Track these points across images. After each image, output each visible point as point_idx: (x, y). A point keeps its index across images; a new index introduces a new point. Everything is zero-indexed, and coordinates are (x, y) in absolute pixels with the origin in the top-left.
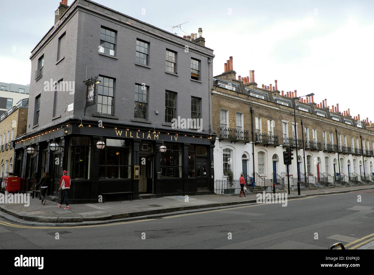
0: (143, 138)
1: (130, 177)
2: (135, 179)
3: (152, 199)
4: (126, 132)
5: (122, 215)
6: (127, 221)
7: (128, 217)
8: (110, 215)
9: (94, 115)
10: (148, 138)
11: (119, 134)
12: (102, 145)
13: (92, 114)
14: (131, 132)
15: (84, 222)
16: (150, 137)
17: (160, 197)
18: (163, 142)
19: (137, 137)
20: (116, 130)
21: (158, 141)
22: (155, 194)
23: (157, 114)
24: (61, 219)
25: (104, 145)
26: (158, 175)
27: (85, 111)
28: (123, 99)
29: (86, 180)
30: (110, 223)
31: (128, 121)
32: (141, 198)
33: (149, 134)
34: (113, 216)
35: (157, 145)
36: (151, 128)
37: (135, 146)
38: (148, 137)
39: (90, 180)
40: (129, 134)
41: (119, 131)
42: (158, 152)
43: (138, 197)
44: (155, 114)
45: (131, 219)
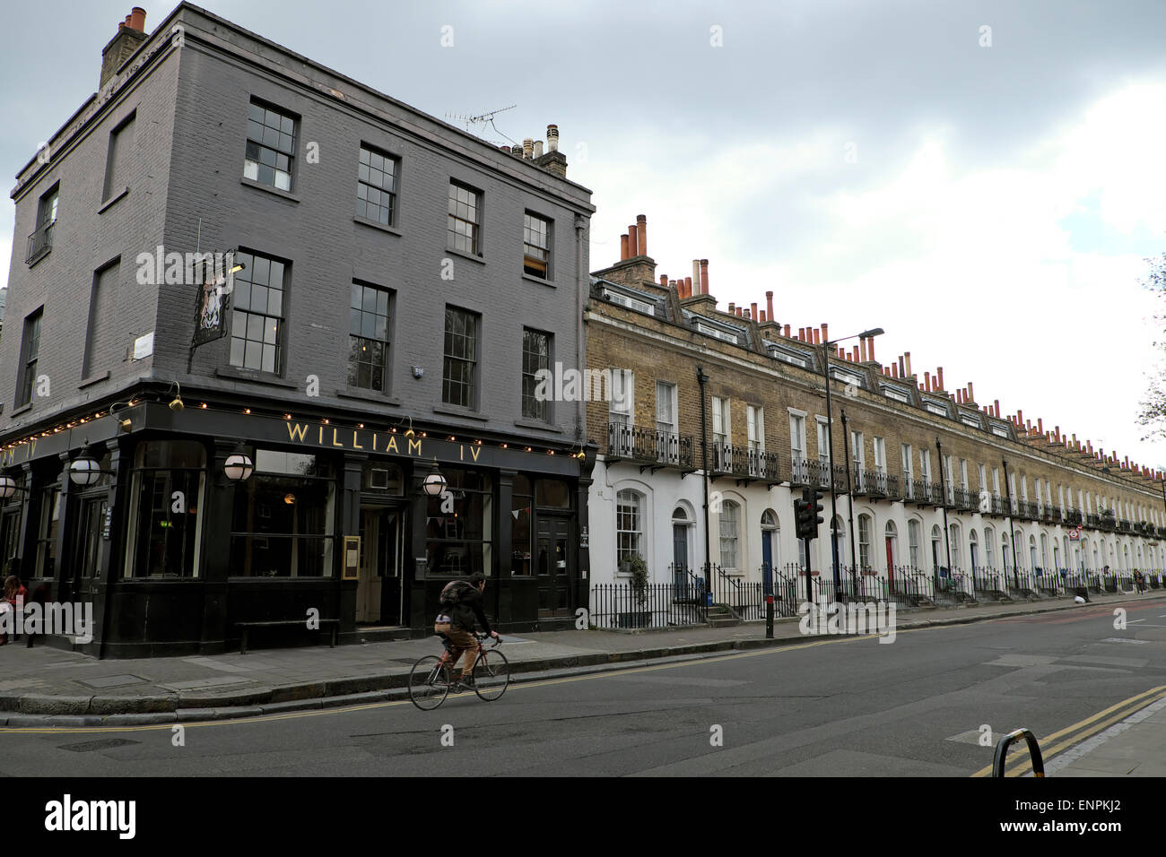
0: (374, 448)
1: (328, 572)
2: (345, 578)
3: (398, 642)
4: (321, 428)
5: (304, 687)
6: (321, 706)
7: (323, 696)
8: (267, 690)
9: (219, 373)
10: (388, 450)
11: (297, 434)
12: (244, 466)
13: (213, 370)
14: (335, 430)
15: (181, 713)
16: (395, 446)
17: (423, 638)
18: (435, 464)
19: (355, 446)
20: (289, 421)
21: (419, 460)
22: (408, 627)
23: (417, 377)
24: (105, 701)
25: (248, 466)
26: (418, 568)
27: (190, 360)
28: (314, 325)
29: (186, 580)
30: (265, 712)
31: (328, 397)
32: (363, 640)
33: (393, 438)
34: (278, 692)
35: (417, 474)
36: (397, 419)
37: (346, 472)
38: (390, 446)
39: (200, 580)
40: (328, 436)
41: (297, 426)
42: (420, 495)
43: (355, 635)
44: (412, 378)
45: (336, 702)
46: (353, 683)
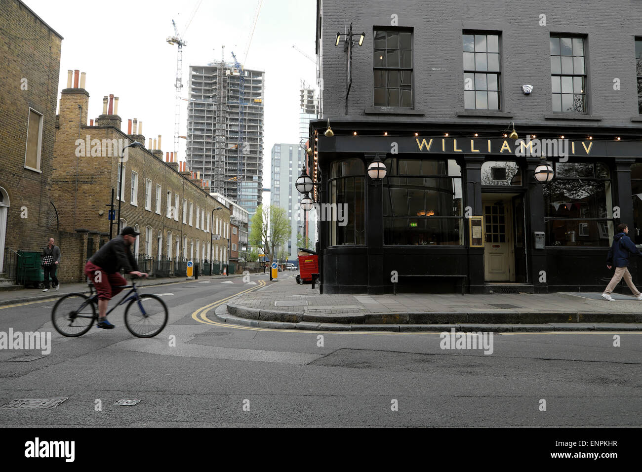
0: (489, 151)
1: (462, 242)
2: (471, 246)
3: (522, 294)
4: (443, 140)
5: (391, 315)
6: (399, 330)
7: (407, 323)
8: (362, 315)
9: (366, 112)
10: (501, 151)
11: (425, 147)
13: (362, 111)
14: (455, 140)
15: (302, 324)
16: (508, 148)
17: (547, 293)
18: (543, 158)
19: (473, 150)
20: (417, 137)
22: (533, 284)
23: (527, 94)
24: (265, 312)
26: (537, 239)
27: (347, 106)
28: (433, 69)
30: (353, 329)
31: (450, 118)
32: (491, 291)
33: (505, 142)
35: (530, 168)
36: (505, 127)
37: (468, 170)
38: (503, 148)
39: (367, 246)
40: (449, 145)
41: (424, 141)
42: (535, 184)
43: (484, 288)
44: (524, 95)
45: (411, 328)
46: (433, 315)
